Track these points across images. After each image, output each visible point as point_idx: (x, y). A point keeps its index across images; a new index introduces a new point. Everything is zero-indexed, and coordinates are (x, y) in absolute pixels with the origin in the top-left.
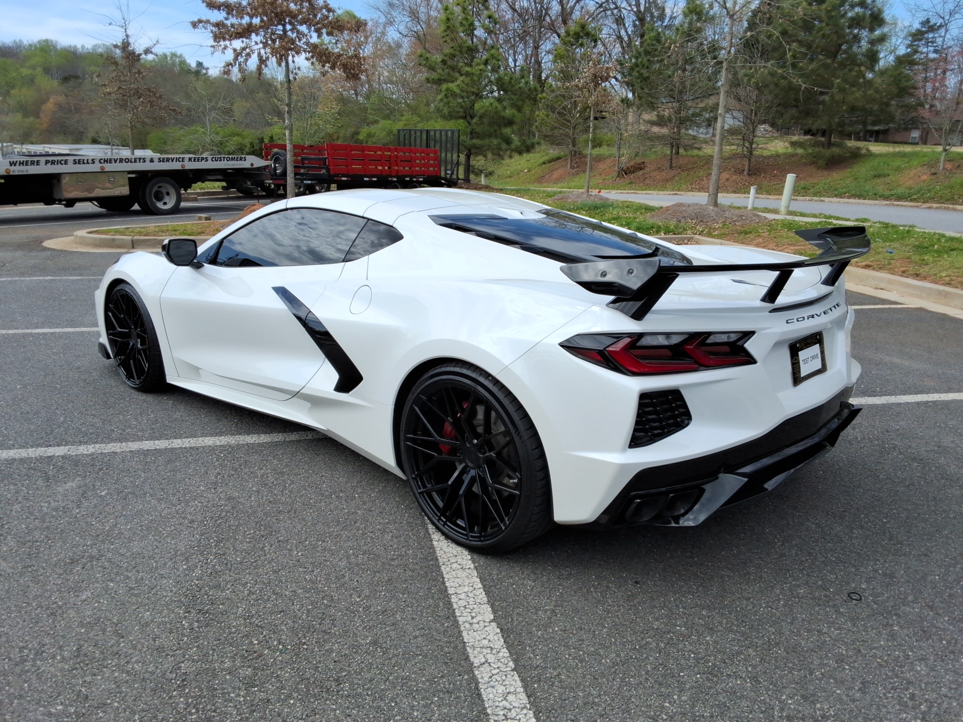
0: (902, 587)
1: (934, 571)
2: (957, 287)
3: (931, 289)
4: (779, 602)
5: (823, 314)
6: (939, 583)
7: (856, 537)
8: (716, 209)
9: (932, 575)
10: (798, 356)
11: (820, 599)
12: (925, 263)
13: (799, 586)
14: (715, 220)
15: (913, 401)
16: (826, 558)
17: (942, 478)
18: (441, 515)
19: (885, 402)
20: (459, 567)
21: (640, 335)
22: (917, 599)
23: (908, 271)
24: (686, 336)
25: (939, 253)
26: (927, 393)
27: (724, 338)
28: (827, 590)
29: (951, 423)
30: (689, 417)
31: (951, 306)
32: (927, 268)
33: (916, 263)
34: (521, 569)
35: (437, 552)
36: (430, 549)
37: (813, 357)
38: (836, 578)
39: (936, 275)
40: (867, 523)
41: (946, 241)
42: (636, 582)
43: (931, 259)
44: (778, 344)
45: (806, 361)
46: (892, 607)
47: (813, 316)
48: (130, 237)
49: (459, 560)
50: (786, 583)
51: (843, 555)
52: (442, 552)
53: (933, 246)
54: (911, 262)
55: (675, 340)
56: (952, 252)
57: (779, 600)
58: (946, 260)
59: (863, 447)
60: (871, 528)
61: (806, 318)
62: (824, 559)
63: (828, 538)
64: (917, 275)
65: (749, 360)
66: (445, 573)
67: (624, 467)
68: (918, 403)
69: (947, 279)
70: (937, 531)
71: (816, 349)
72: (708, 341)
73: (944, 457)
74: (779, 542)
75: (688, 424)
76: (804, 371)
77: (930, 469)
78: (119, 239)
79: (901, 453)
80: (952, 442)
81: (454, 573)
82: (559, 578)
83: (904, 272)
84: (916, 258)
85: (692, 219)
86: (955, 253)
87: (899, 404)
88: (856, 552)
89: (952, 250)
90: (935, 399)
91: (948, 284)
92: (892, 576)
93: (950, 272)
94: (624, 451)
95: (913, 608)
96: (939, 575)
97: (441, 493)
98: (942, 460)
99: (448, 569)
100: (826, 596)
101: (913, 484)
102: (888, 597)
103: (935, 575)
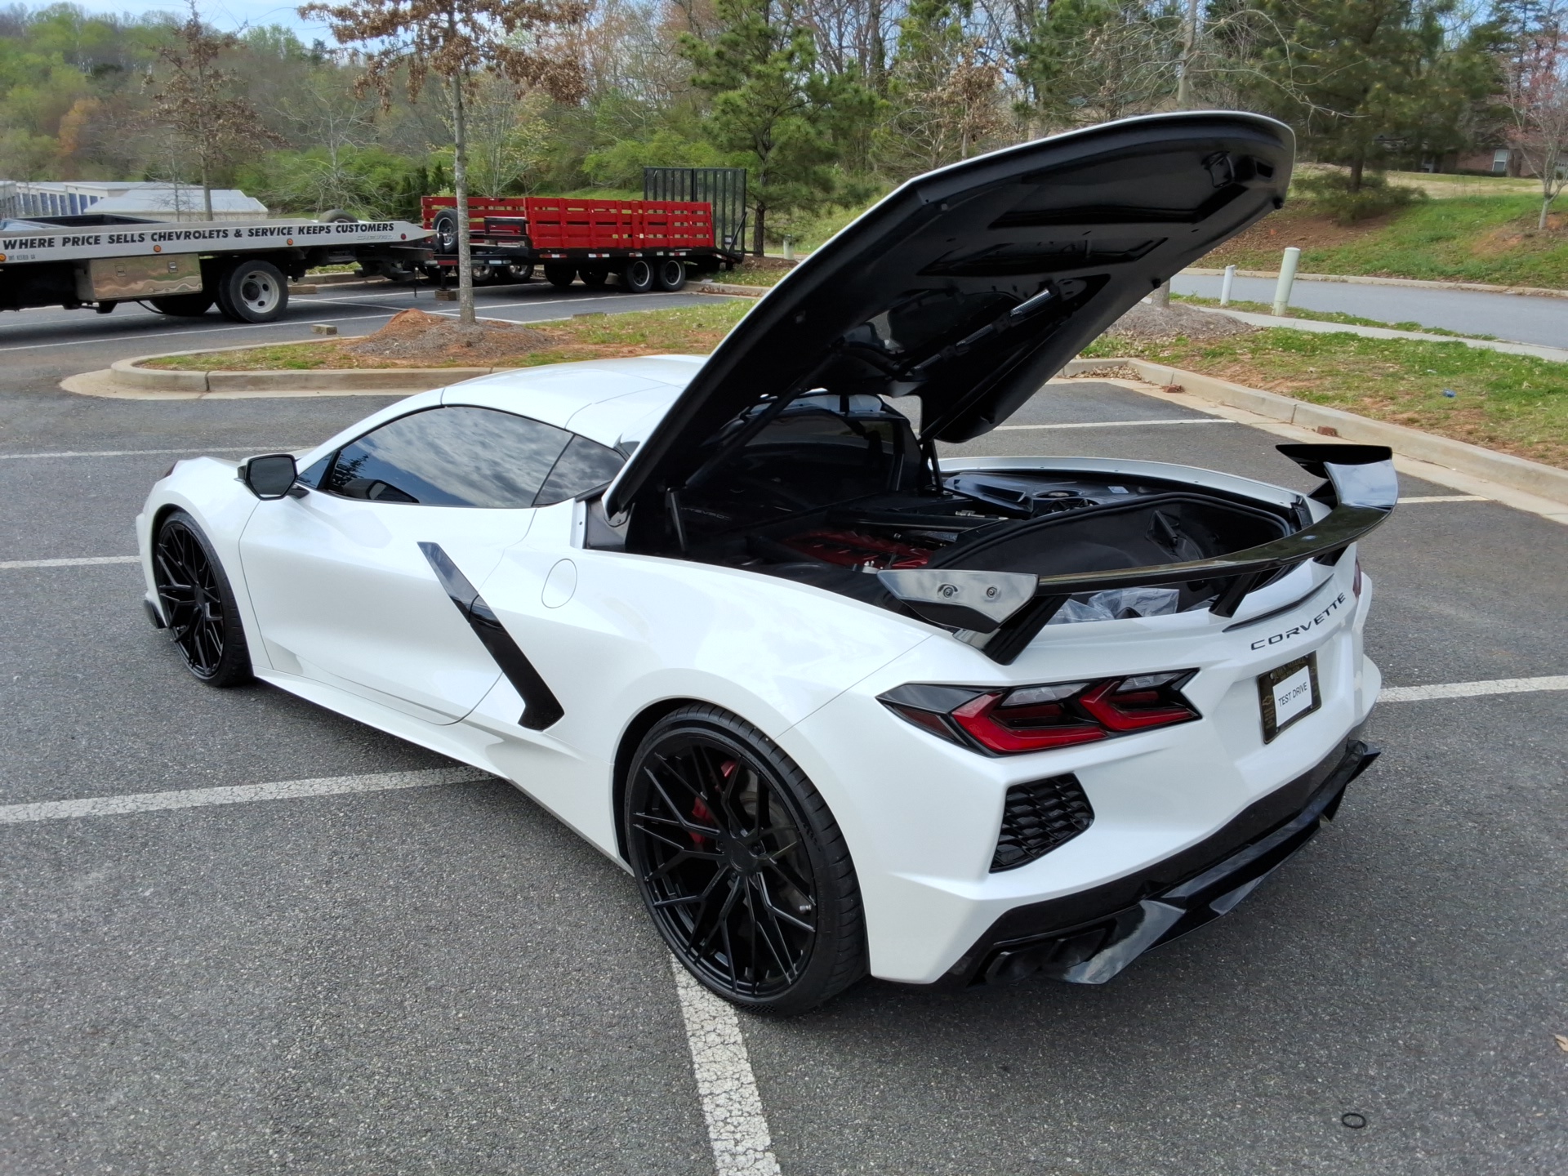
0: (1433, 1073)
1: (1487, 1041)
2: (1555, 464)
3: (1513, 466)
4: (1234, 1107)
5: (1313, 623)
6: (1495, 1063)
7: (1365, 973)
8: (1167, 312)
9: (1484, 1049)
10: (1272, 693)
11: (1300, 1099)
12: (1503, 416)
13: (1267, 1072)
14: (1163, 330)
15: (1473, 694)
16: (1315, 1015)
17: (1512, 852)
18: (691, 946)
19: (1426, 698)
20: (718, 1040)
21: (1009, 690)
22: (1457, 1098)
23: (1477, 431)
24: (1084, 685)
25: (1530, 397)
26: (1495, 679)
28: (1313, 1080)
29: (1534, 739)
30: (1090, 814)
31: (1544, 497)
32: (1508, 427)
33: (1490, 416)
34: (819, 1044)
35: (684, 1010)
36: (672, 1003)
37: (1297, 691)
38: (1330, 1056)
39: (1522, 439)
40: (1384, 944)
41: (1542, 374)
42: (1006, 1069)
43: (1516, 409)
44: (1237, 685)
45: (1285, 700)
46: (1416, 1112)
47: (1296, 632)
48: (203, 374)
49: (720, 1026)
50: (1247, 1067)
51: (1342, 1009)
52: (691, 1009)
53: (1521, 384)
54: (1482, 414)
55: (1066, 692)
56: (1551, 396)
57: (1234, 1101)
58: (1540, 411)
59: (1386, 790)
60: (1389, 953)
61: (1285, 636)
62: (1310, 1017)
63: (1320, 974)
64: (1491, 439)
65: (1189, 713)
66: (694, 1052)
67: (981, 906)
68: (1480, 699)
69: (1540, 447)
70: (1497, 958)
71: (1304, 674)
73: (1517, 808)
74: (1240, 984)
75: (1087, 826)
76: (1282, 715)
77: (1492, 834)
78: (185, 377)
79: (1448, 802)
80: (1533, 777)
81: (709, 1052)
82: (879, 1061)
83: (1470, 433)
84: (1490, 407)
85: (1127, 329)
86: (1554, 398)
87: (1449, 701)
88: (1363, 1003)
89: (1552, 391)
90: (1509, 691)
91: (1541, 457)
92: (1419, 1051)
93: (1546, 435)
94: (981, 878)
95: (1451, 1115)
96: (1495, 1049)
97: (691, 908)
98: (1513, 817)
99: (700, 1045)
100: (1310, 1092)
101: (1462, 865)
102: (1411, 1094)
103: (1490, 1049)
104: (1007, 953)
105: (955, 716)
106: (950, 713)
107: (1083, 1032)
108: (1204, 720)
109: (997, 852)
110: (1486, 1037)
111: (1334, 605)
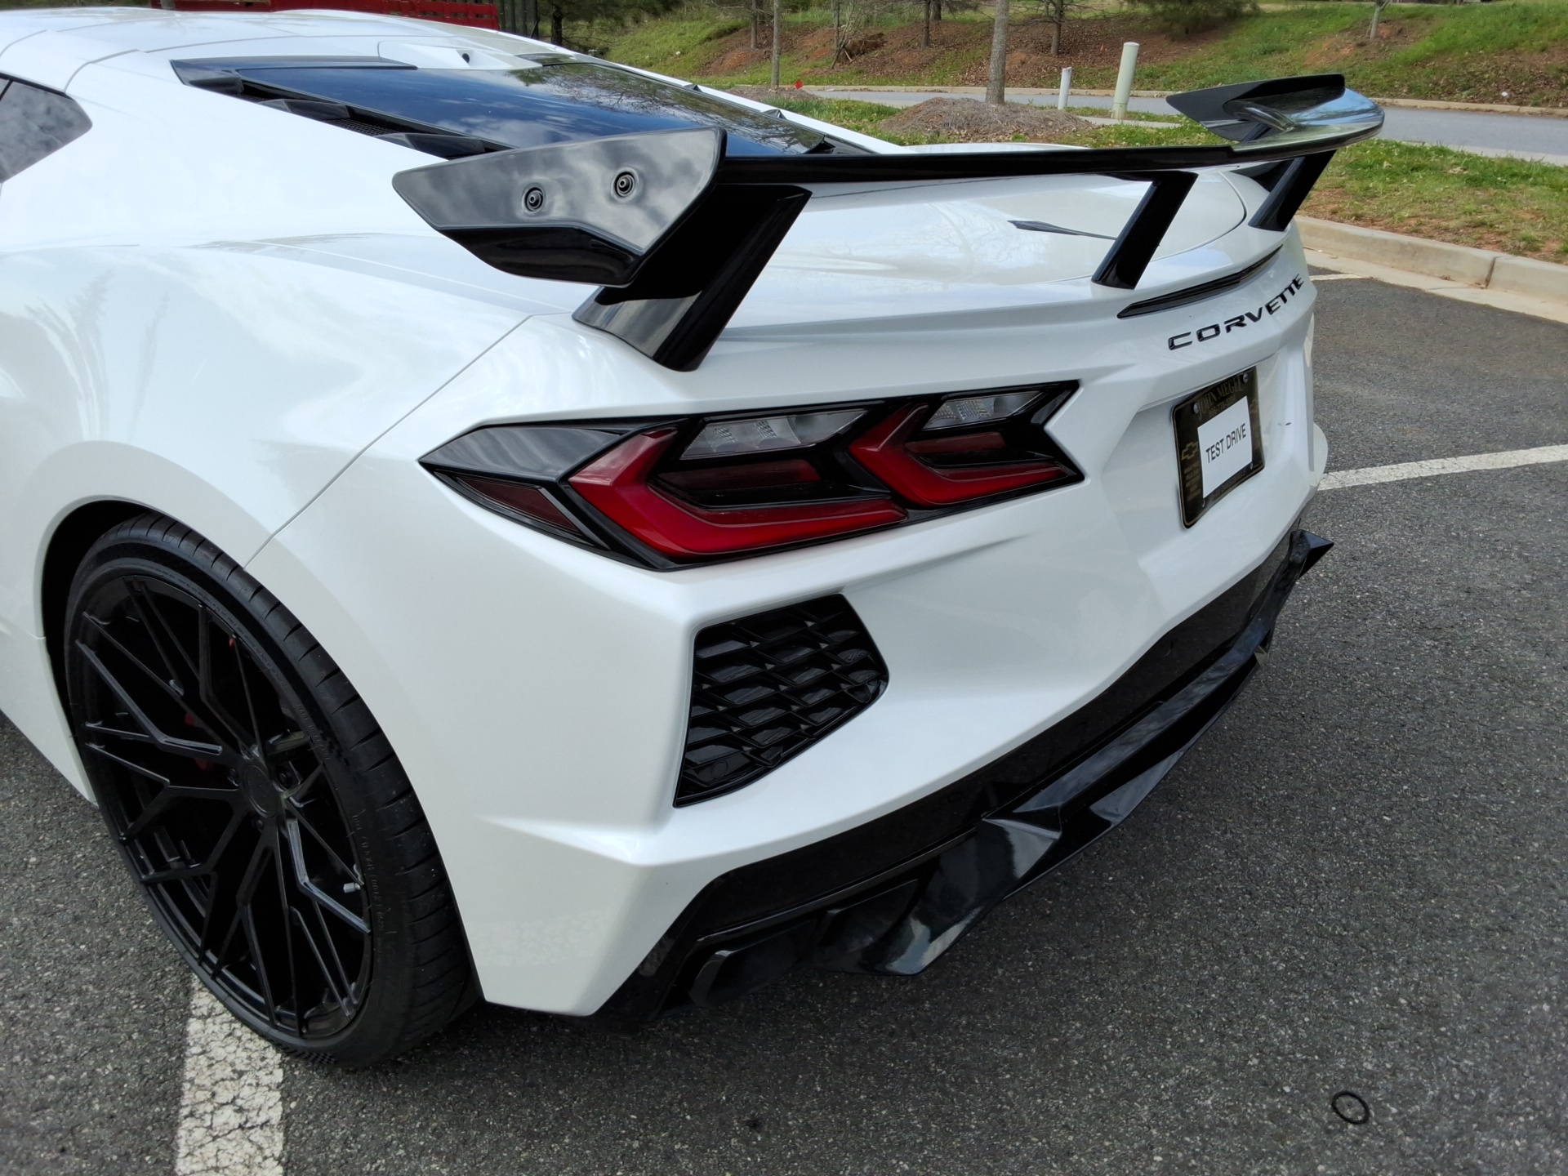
0: (1465, 1055)
1: (1533, 986)
2: (1431, 237)
3: (1386, 241)
4: (1151, 1161)
5: (1265, 311)
6: (1554, 1025)
7: (1327, 882)
8: (1002, 108)
9: (1531, 1002)
10: (1196, 438)
11: (1259, 1131)
12: (1368, 194)
13: (1198, 1082)
14: (999, 128)
15: (1393, 479)
16: (1263, 962)
17: (1493, 678)
18: (206, 946)
19: (1338, 486)
20: (236, 1120)
22: (1511, 1101)
23: (1341, 210)
24: (857, 415)
25: (1393, 174)
26: (1416, 460)
27: (982, 410)
28: (1274, 1088)
29: (1481, 528)
30: (880, 673)
31: (1422, 273)
32: (1375, 204)
33: (1354, 194)
34: (422, 1112)
35: (189, 1063)
36: (170, 1050)
37: (1233, 437)
38: (1296, 1040)
39: (1391, 215)
40: (1346, 831)
41: (1401, 155)
42: (755, 1125)
43: (1381, 186)
44: (1142, 416)
45: (1214, 450)
46: (1452, 1138)
47: (1240, 322)
49: (246, 1092)
50: (1165, 1075)
51: (1302, 948)
52: (203, 1061)
53: (1381, 164)
54: (1345, 193)
55: (825, 428)
56: (1416, 174)
57: (1149, 1149)
58: (1407, 187)
59: (1309, 604)
60: (1358, 846)
61: (1223, 328)
62: (1256, 968)
63: (1260, 890)
64: (1358, 218)
65: (1060, 471)
66: (183, 1151)
68: (1404, 484)
69: (1413, 222)
70: (1513, 841)
71: (1238, 412)
72: (937, 423)
73: (1484, 618)
74: (1140, 917)
75: (875, 696)
76: (1212, 475)
77: (1461, 654)
79: (1393, 615)
80: (1492, 575)
81: (211, 1148)
82: (530, 1135)
83: (1334, 212)
84: (1353, 185)
85: (960, 128)
86: (1419, 175)
87: (1367, 489)
88: (1332, 935)
89: (1416, 169)
90: (1436, 473)
91: (1416, 232)
92: (1430, 1013)
93: (1417, 210)
94: (656, 819)
95: (1509, 1137)
96: (1548, 999)
98: (1481, 629)
99: (199, 1134)
100: (1276, 1115)
101: (1432, 701)
102: (1437, 1100)
103: (1540, 1001)
104: (725, 953)
105: (578, 487)
106: (565, 478)
107: (892, 1034)
108: (1087, 482)
109: (686, 764)
110: (1530, 980)
111: (1282, 296)
